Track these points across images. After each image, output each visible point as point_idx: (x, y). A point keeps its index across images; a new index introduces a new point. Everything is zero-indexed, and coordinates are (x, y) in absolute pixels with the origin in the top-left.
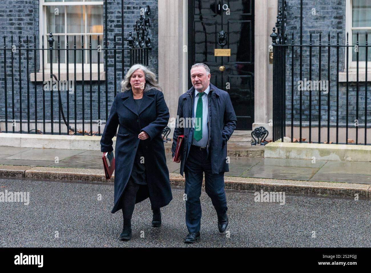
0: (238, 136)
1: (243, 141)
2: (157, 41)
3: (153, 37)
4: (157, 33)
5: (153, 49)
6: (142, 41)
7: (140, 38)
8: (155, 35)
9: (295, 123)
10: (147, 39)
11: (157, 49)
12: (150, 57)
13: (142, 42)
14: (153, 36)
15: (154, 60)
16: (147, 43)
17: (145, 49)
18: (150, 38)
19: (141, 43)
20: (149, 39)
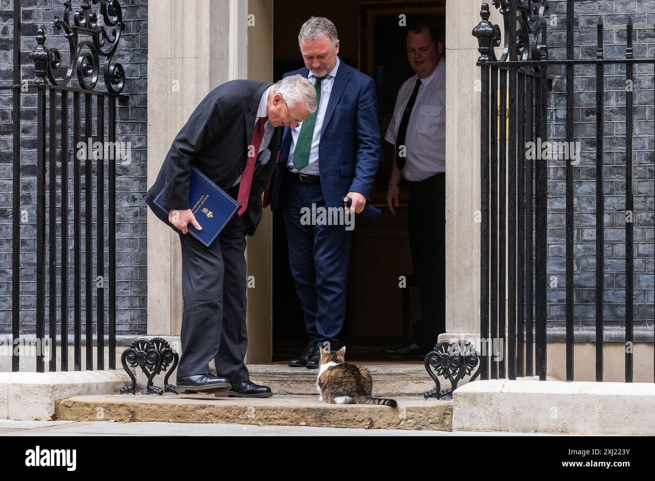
0: (393, 378)
1: (408, 392)
2: (144, 77)
3: (132, 61)
4: (144, 52)
5: (133, 102)
6: (89, 69)
7: (80, 59)
8: (138, 55)
9: (579, 332)
10: (112, 68)
11: (145, 101)
12: (122, 128)
13: (90, 71)
14: (132, 58)
15: (136, 139)
16: (110, 78)
17: (101, 97)
18: (125, 67)
19: (86, 75)
20: (119, 66)
